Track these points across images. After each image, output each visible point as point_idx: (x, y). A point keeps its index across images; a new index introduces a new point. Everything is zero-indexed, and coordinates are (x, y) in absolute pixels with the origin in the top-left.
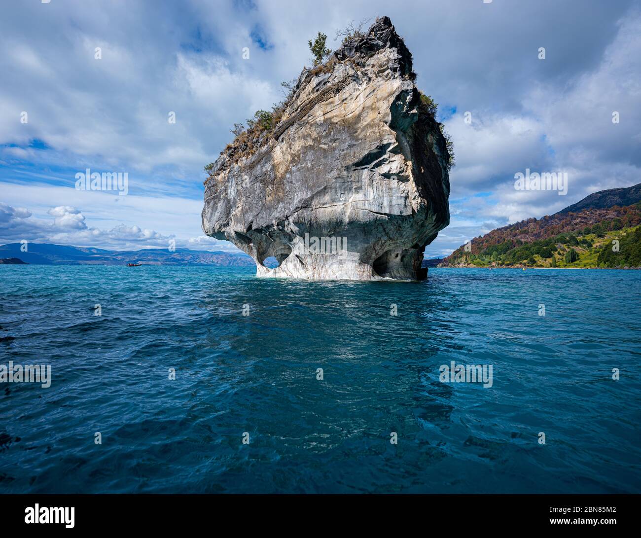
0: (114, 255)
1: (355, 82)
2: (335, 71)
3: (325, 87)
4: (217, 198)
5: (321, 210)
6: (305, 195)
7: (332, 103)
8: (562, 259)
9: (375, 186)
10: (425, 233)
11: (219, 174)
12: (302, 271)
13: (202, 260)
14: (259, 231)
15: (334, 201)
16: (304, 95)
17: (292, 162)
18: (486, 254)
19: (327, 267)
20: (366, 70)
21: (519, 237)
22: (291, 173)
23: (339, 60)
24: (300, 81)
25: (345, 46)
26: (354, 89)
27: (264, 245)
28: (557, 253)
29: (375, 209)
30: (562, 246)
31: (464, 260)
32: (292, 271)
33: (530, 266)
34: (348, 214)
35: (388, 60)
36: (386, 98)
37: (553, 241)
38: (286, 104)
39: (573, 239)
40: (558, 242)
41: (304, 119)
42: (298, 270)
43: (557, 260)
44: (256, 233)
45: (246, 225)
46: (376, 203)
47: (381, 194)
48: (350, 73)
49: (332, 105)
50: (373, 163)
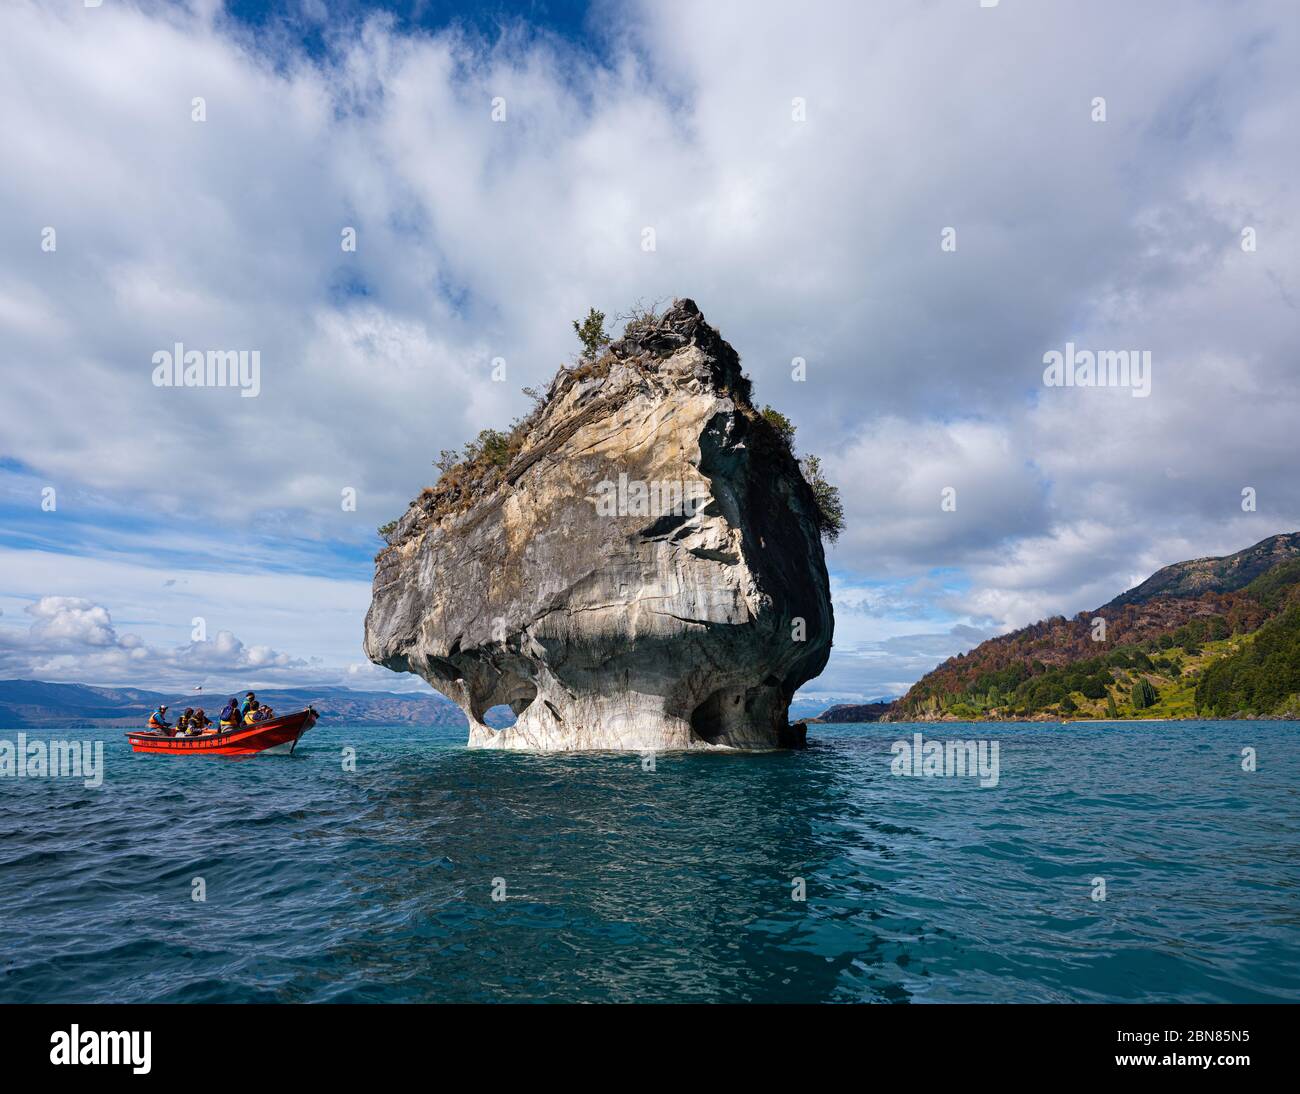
0: (178, 705)
1: (643, 395)
2: (611, 375)
3: (595, 400)
4: (398, 589)
5: (587, 614)
6: (556, 586)
7: (606, 426)
8: (1126, 701)
9: (680, 570)
10: (781, 656)
11: (404, 544)
12: (556, 734)
13: (376, 714)
14: (473, 653)
15: (609, 597)
16: (561, 412)
17: (536, 525)
18: (976, 691)
19: (603, 726)
20: (660, 378)
21: (1036, 656)
22: (534, 544)
23: (619, 358)
24: (554, 388)
25: (626, 338)
26: (643, 406)
27: (484, 680)
28: (1114, 687)
29: (683, 613)
30: (1123, 673)
31: (934, 705)
32: (537, 735)
33: (1068, 717)
34: (634, 621)
35: (693, 365)
36: (691, 424)
37: (1104, 664)
38: (529, 424)
39: (1141, 658)
40: (1114, 665)
41: (559, 450)
42: (549, 732)
43: (1117, 703)
44: (468, 657)
45: (449, 642)
46: (684, 603)
47: (691, 585)
48: (634, 381)
49: (606, 429)
50: (675, 532)
